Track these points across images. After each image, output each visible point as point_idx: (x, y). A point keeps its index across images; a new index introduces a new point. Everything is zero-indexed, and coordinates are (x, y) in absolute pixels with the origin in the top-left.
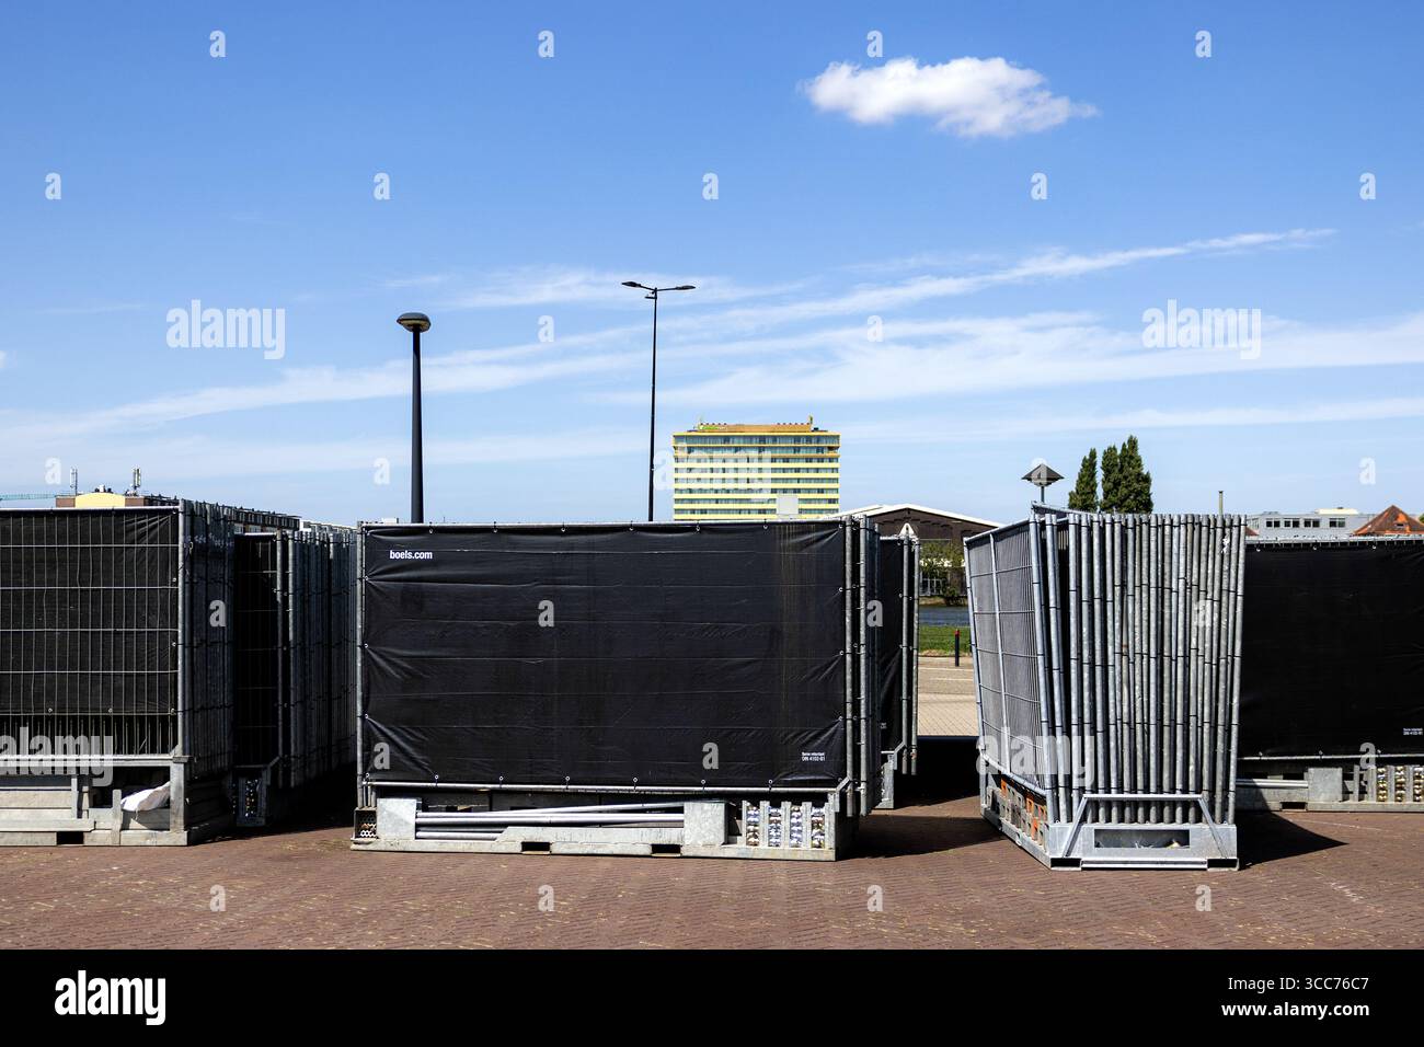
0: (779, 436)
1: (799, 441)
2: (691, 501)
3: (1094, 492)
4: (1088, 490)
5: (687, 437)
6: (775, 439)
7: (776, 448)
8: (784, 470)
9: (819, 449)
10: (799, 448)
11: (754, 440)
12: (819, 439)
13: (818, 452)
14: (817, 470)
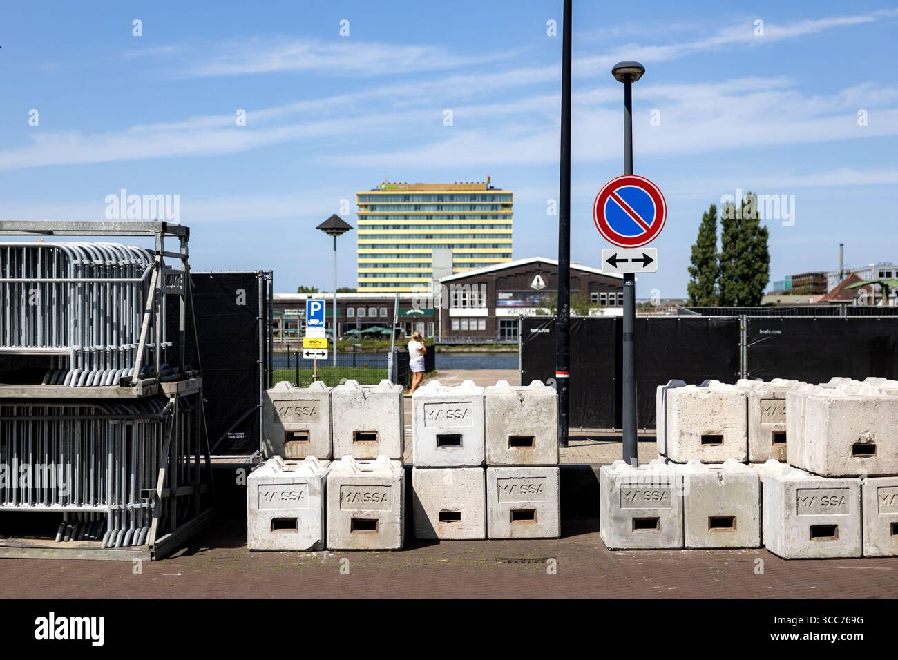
0: (457, 195)
1: (475, 199)
2: (374, 256)
3: (713, 245)
4: (708, 243)
5: (369, 195)
6: (452, 197)
7: (453, 205)
8: (461, 226)
9: (494, 207)
10: (475, 205)
11: (433, 198)
12: (493, 197)
13: (492, 209)
14: (492, 226)
